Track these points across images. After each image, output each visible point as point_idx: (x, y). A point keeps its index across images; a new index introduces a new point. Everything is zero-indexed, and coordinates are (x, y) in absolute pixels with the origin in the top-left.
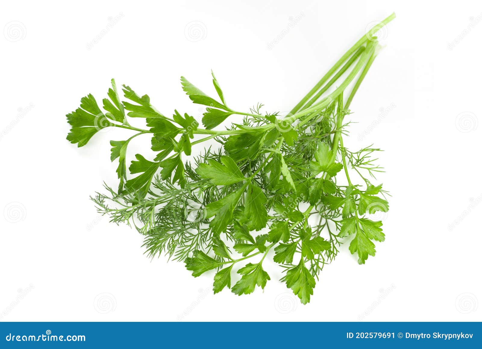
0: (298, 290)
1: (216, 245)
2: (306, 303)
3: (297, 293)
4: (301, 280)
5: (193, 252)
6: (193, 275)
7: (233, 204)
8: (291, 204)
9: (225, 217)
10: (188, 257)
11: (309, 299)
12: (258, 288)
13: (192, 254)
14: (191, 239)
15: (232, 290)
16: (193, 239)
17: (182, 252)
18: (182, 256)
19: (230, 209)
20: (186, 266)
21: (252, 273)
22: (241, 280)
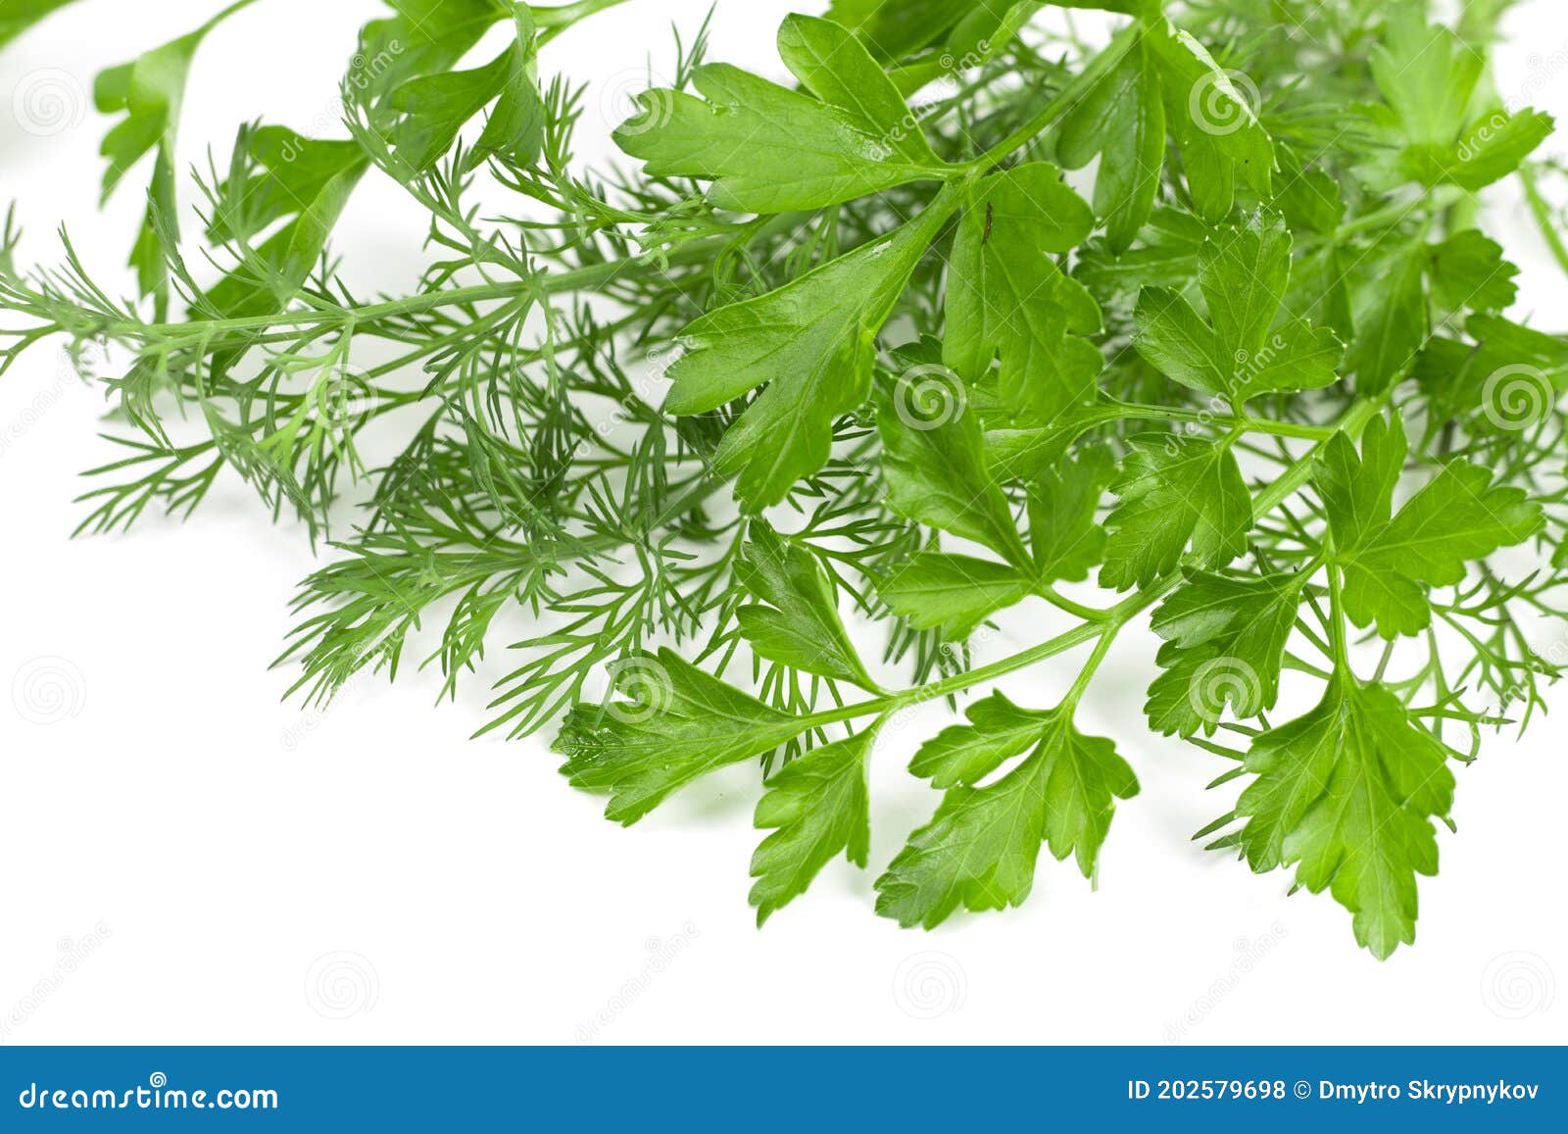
0: (1333, 863)
1: (762, 602)
2: (1390, 949)
3: (1325, 876)
4: (1343, 804)
5: (608, 667)
6: (611, 815)
7: (865, 316)
8: (1243, 370)
9: (820, 399)
10: (582, 700)
11: (1410, 912)
12: (1053, 872)
13: (607, 679)
14: (596, 611)
15: (876, 894)
16: (615, 606)
17: (536, 676)
18: (539, 699)
19: (848, 345)
20: (564, 770)
21: (1010, 778)
22: (935, 820)
